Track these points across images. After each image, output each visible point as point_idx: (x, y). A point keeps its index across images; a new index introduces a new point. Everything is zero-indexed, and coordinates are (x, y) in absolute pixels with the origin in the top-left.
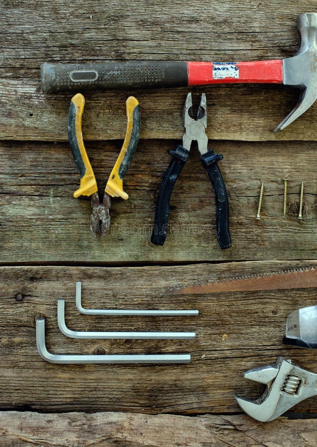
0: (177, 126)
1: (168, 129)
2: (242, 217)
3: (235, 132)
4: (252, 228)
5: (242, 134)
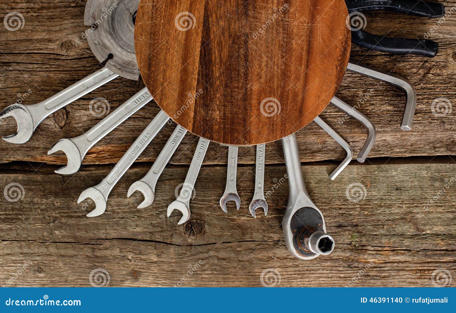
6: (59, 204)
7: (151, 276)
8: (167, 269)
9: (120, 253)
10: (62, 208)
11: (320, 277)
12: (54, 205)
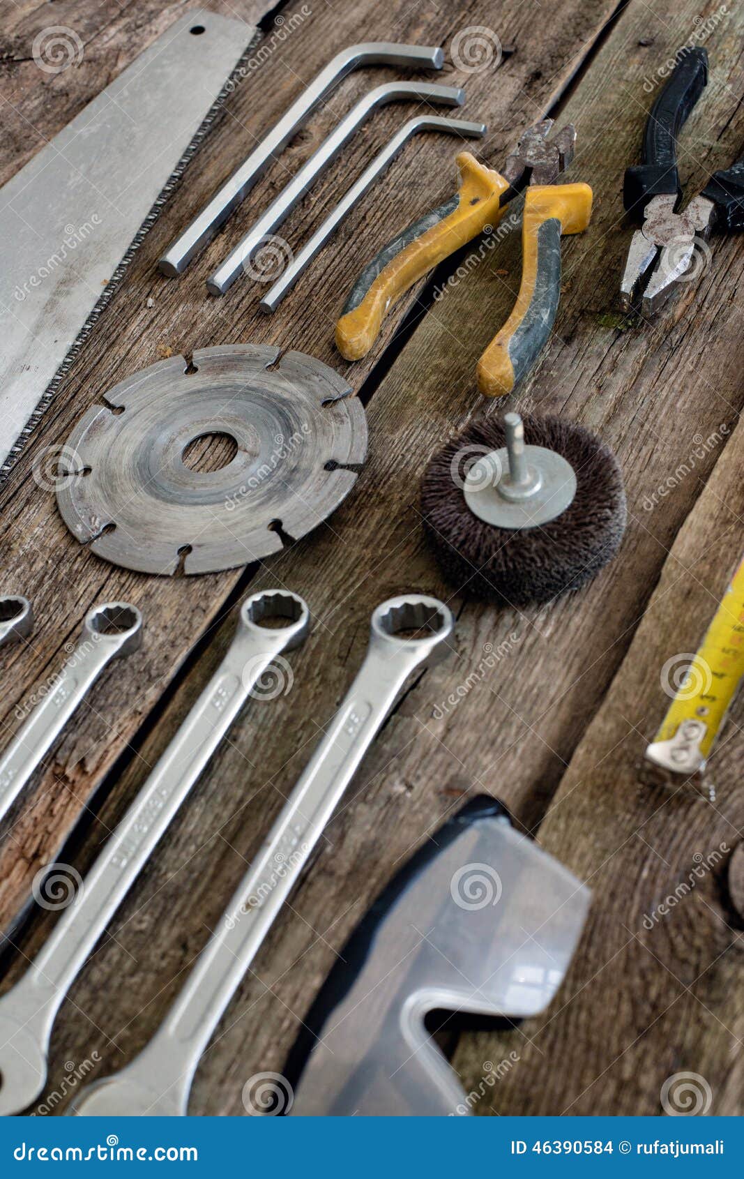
6: (147, 917)
7: (480, 756)
8: (482, 709)
9: (371, 808)
10: (164, 913)
11: (673, 406)
12: (141, 932)
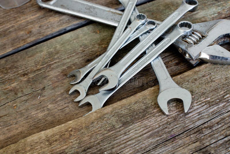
0: (113, 116)
1: (121, 110)
2: (26, 79)
3: (53, 135)
4: (14, 76)
5: (46, 136)
